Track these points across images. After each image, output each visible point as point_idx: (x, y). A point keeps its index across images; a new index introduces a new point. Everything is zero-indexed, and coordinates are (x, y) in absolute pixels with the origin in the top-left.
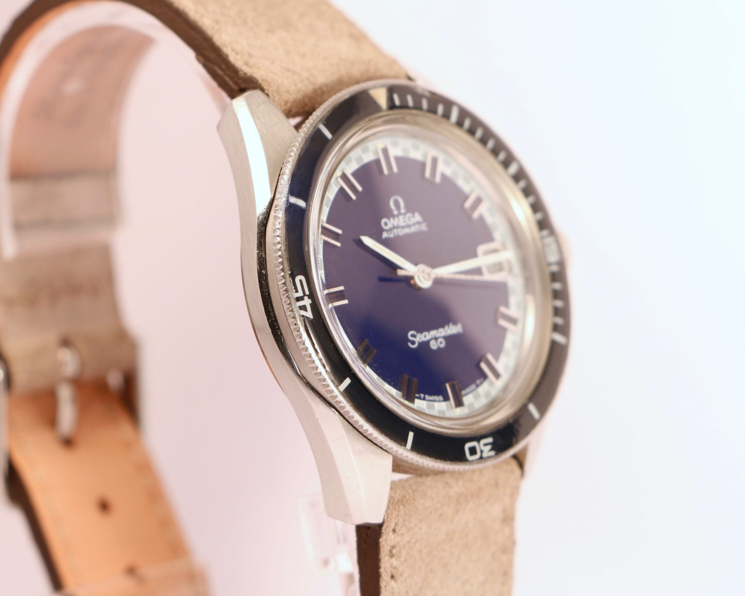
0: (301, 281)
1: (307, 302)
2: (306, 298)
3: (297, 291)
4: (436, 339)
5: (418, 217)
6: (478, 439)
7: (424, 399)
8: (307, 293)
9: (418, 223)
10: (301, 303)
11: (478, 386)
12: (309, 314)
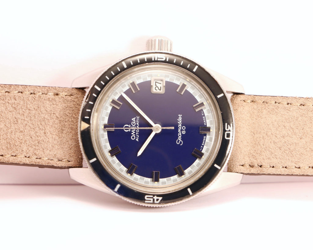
0: (147, 198)
2: (154, 198)
3: (150, 200)
4: (182, 130)
5: (134, 119)
7: (203, 146)
8: (152, 196)
9: (136, 120)
12: (160, 198)
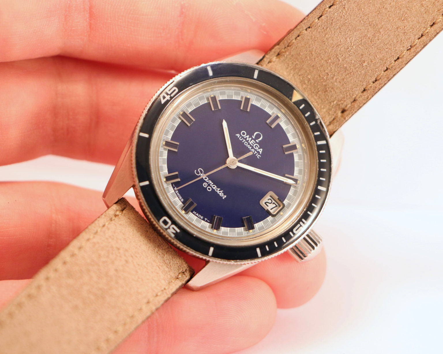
0: (175, 90)
1: (168, 97)
2: (169, 96)
3: (169, 91)
4: (209, 185)
6: (174, 222)
7: (175, 190)
8: (172, 95)
10: (166, 95)
11: (204, 219)
12: (163, 101)
